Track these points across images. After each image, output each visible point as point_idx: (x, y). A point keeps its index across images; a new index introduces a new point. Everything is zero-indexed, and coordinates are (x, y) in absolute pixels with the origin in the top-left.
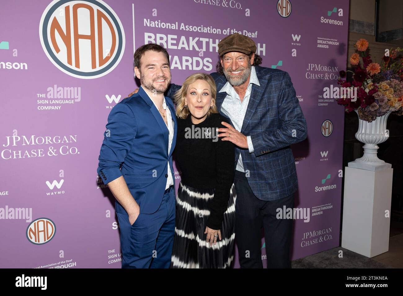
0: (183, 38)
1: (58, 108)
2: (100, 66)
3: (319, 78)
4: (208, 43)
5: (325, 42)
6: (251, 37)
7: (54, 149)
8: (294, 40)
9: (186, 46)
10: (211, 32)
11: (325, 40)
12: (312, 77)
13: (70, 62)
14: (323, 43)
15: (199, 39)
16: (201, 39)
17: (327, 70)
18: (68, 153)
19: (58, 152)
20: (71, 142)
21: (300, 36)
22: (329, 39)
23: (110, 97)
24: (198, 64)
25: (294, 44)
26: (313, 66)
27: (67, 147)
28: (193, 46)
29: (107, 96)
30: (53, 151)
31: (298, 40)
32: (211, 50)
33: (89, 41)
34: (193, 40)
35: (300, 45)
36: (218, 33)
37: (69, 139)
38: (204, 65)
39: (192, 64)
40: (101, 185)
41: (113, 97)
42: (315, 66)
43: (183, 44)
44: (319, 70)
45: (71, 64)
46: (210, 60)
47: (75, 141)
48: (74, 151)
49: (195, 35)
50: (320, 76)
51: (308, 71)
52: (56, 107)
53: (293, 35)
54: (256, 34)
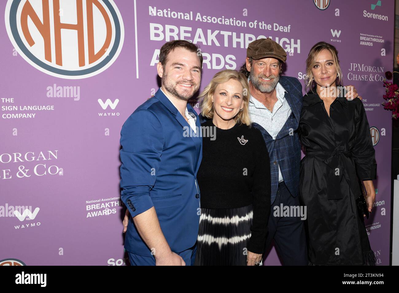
0: (199, 31)
1: (32, 116)
2: (90, 62)
3: (363, 79)
4: (230, 38)
5: (369, 39)
6: (282, 31)
7: (25, 169)
8: (334, 36)
9: (203, 40)
10: (235, 25)
11: (368, 37)
12: (355, 78)
13: (48, 57)
14: (366, 40)
15: (220, 32)
16: (222, 33)
17: (372, 71)
18: (45, 173)
19: (31, 172)
20: (50, 159)
21: (340, 32)
22: (373, 35)
23: (104, 102)
24: (218, 62)
25: (334, 41)
26: (355, 66)
27: (45, 166)
28: (212, 41)
29: (100, 101)
30: (25, 172)
31: (338, 36)
32: (235, 46)
33: (75, 32)
34: (212, 33)
35: (340, 41)
36: (243, 26)
37: (47, 155)
38: (226, 63)
39: (211, 62)
40: (92, 213)
41: (109, 101)
42: (358, 65)
43: (200, 37)
44: (363, 71)
45: (50, 60)
46: (234, 58)
47: (56, 157)
48: (53, 170)
49: (214, 27)
50: (364, 77)
51: (350, 72)
52: (28, 114)
53: (332, 30)
54: (289, 28)
